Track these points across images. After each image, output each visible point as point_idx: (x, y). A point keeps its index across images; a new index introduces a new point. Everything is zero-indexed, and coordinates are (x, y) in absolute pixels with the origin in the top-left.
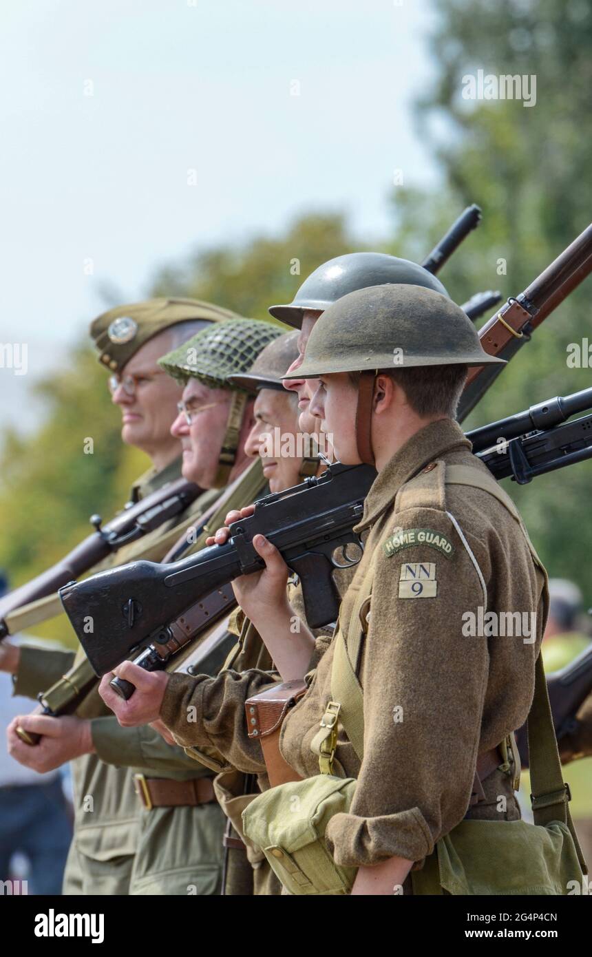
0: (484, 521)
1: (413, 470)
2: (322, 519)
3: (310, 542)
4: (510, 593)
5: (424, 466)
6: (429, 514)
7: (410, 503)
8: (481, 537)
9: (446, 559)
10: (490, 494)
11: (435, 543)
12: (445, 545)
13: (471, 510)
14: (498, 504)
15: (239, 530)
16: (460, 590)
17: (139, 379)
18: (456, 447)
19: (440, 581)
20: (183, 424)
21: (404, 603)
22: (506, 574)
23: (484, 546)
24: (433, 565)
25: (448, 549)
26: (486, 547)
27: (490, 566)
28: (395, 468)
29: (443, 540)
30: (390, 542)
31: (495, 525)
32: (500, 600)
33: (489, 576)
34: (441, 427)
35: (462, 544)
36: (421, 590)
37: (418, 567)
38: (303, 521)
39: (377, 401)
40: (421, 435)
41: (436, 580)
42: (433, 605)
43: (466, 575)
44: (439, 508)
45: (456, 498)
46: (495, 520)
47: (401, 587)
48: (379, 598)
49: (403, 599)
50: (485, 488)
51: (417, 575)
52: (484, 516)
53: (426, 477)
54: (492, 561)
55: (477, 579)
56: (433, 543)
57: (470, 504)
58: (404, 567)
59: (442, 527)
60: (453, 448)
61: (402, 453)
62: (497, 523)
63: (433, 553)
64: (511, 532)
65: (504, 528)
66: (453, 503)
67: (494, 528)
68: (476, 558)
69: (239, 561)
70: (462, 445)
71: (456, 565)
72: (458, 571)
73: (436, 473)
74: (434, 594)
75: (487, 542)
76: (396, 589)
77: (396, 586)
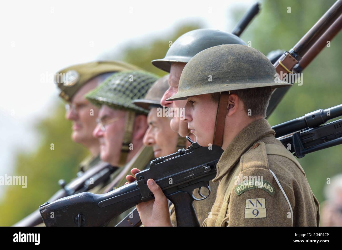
0: (290, 175)
1: (245, 147)
2: (187, 173)
3: (180, 185)
4: (305, 215)
5: (252, 145)
6: (260, 171)
7: (249, 165)
8: (289, 184)
9: (271, 196)
10: (290, 159)
11: (265, 187)
12: (270, 189)
13: (282, 168)
14: (295, 164)
15: (141, 178)
16: (279, 214)
17: (80, 106)
18: (268, 134)
19: (268, 209)
20: (100, 131)
21: (248, 221)
22: (303, 204)
23: (291, 188)
24: (264, 200)
25: (272, 190)
26: (292, 189)
27: (294, 199)
28: (235, 146)
29: (269, 185)
30: (239, 187)
31: (295, 177)
32: (300, 219)
33: (294, 205)
34: (260, 124)
35: (279, 188)
36: (258, 213)
37: (256, 201)
38: (177, 174)
39: (229, 109)
40: (248, 127)
41: (265, 208)
42: (265, 222)
43: (282, 205)
44: (265, 168)
45: (273, 162)
46: (295, 174)
47: (246, 212)
48: (233, 218)
49: (248, 219)
50: (287, 157)
51: (255, 205)
52: (289, 172)
53: (255, 151)
54: (295, 197)
55: (288, 207)
56: (263, 187)
57: (281, 165)
58: (247, 201)
59: (268, 178)
60: (267, 135)
61: (238, 138)
62: (296, 176)
63: (263, 193)
64: (302, 181)
65: (299, 178)
66: (272, 165)
67: (295, 178)
68: (287, 195)
69: (141, 195)
70: (271, 133)
71: (276, 200)
72: (277, 203)
73: (261, 148)
74: (265, 216)
75: (292, 186)
76: (243, 214)
77: (243, 211)
